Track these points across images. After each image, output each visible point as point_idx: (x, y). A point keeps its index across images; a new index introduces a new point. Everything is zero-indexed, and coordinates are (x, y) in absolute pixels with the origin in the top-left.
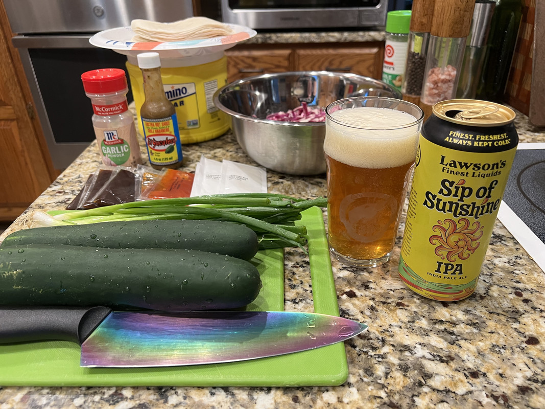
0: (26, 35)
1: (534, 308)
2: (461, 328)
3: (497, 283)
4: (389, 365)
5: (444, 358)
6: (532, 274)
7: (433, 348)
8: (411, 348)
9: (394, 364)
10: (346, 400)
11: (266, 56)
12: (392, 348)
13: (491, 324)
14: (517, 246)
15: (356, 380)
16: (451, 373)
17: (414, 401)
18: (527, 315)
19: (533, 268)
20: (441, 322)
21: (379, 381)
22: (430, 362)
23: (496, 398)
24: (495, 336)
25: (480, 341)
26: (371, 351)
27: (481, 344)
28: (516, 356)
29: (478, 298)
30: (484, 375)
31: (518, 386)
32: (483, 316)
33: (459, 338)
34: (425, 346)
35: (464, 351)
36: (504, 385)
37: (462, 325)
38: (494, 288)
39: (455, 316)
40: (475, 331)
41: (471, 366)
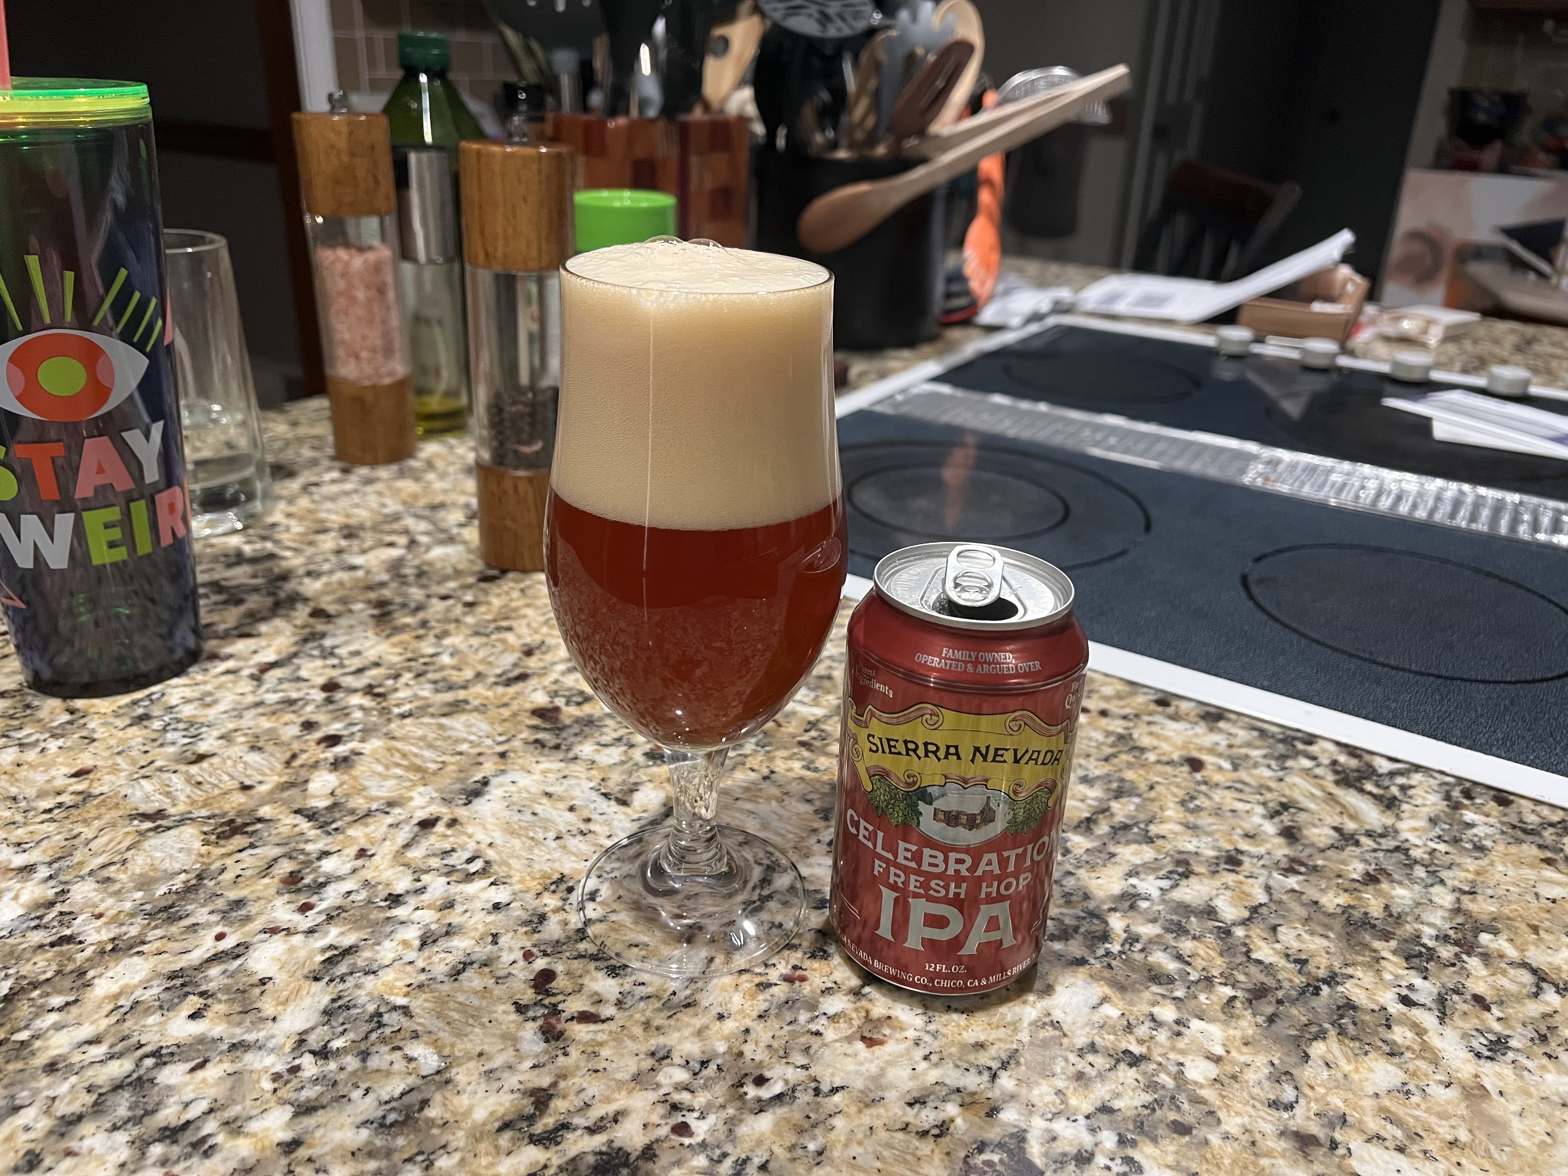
1: (1125, 717)
4: (1158, 943)
5: (1180, 870)
7: (1151, 867)
8: (1133, 891)
9: (1158, 936)
10: (1219, 1051)
12: (1118, 915)
13: (1129, 775)
15: (1173, 1008)
16: (1218, 883)
17: (1259, 962)
21: (1192, 978)
22: (1179, 889)
25: (1162, 809)
26: (1107, 945)
27: (1169, 813)
33: (1142, 826)
34: (1137, 873)
35: (1174, 839)
37: (1115, 806)
41: (1211, 853)
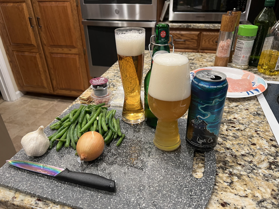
0: (87, 20)
1: (260, 136)
2: (230, 137)
3: (250, 127)
6: (266, 127)
11: (187, 34)
13: (241, 138)
14: (265, 118)
18: (256, 137)
19: (267, 125)
20: (224, 135)
23: (232, 155)
24: (241, 141)
25: (234, 141)
28: (245, 147)
29: (240, 130)
30: (231, 149)
31: (242, 154)
32: (239, 135)
33: (227, 140)
35: (228, 143)
36: (237, 153)
38: (248, 129)
39: (229, 134)
40: (234, 139)
41: (228, 147)
